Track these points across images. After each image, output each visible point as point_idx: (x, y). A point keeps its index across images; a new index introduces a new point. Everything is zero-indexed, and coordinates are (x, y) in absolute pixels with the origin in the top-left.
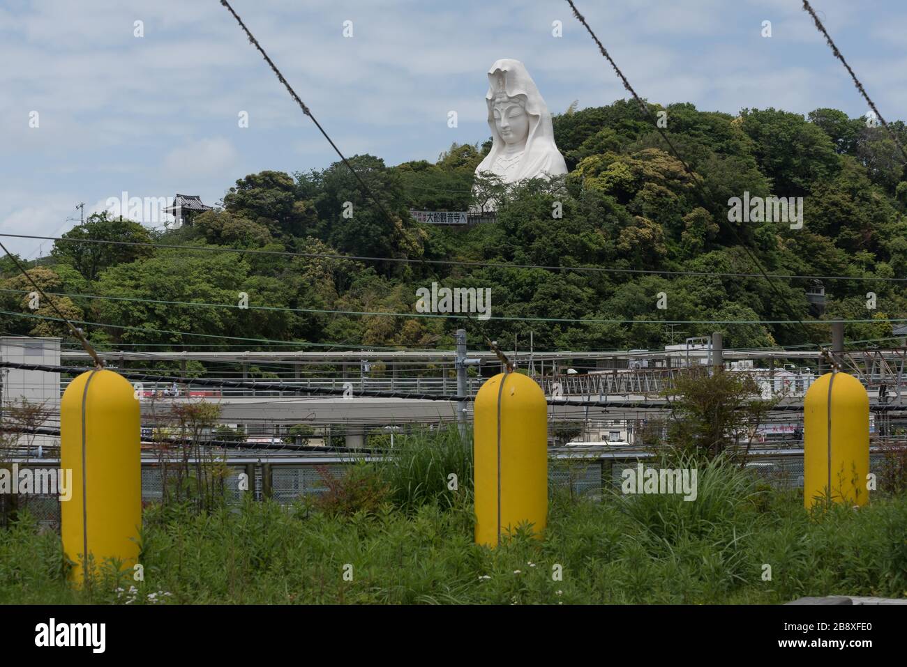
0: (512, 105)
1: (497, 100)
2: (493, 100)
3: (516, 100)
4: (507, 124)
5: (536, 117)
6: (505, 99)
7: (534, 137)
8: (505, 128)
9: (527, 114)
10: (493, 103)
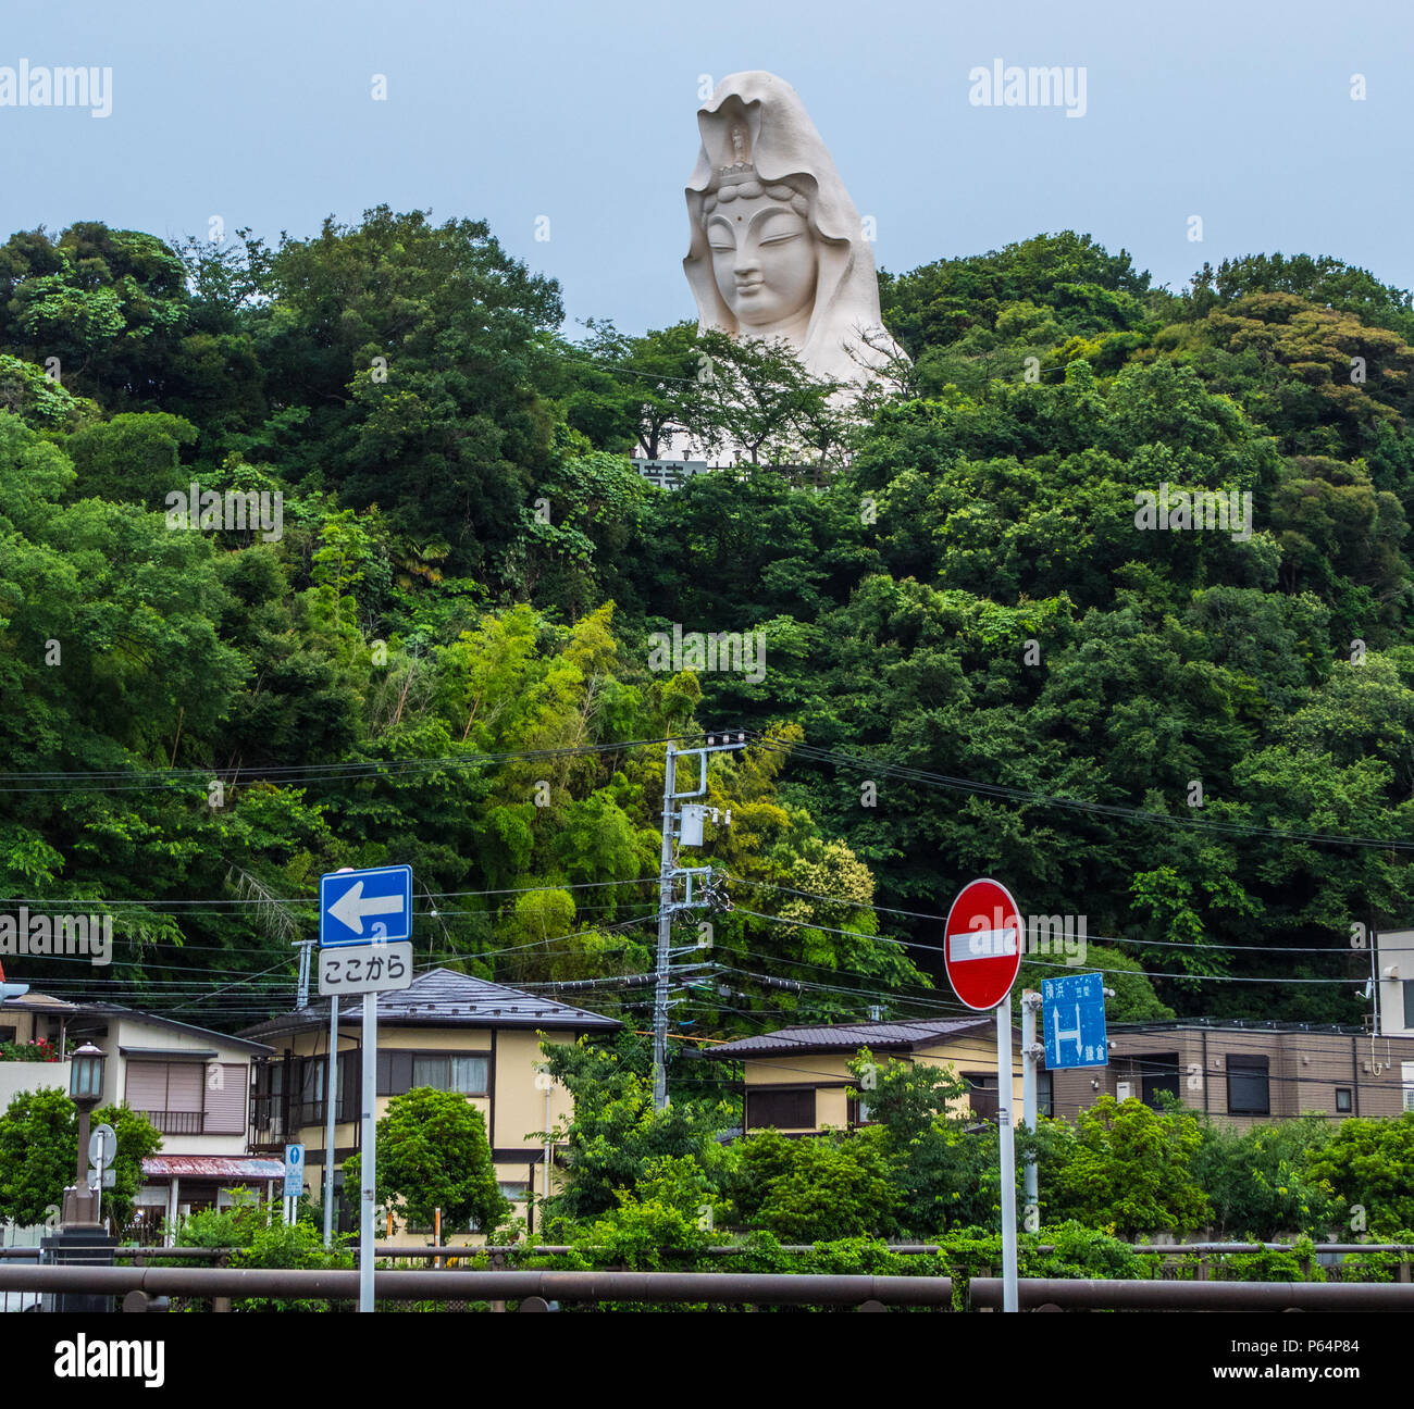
0: (769, 204)
1: (725, 191)
2: (709, 192)
3: (783, 191)
4: (752, 263)
5: (840, 245)
6: (750, 186)
7: (832, 304)
8: (745, 274)
9: (813, 236)
10: (709, 202)
